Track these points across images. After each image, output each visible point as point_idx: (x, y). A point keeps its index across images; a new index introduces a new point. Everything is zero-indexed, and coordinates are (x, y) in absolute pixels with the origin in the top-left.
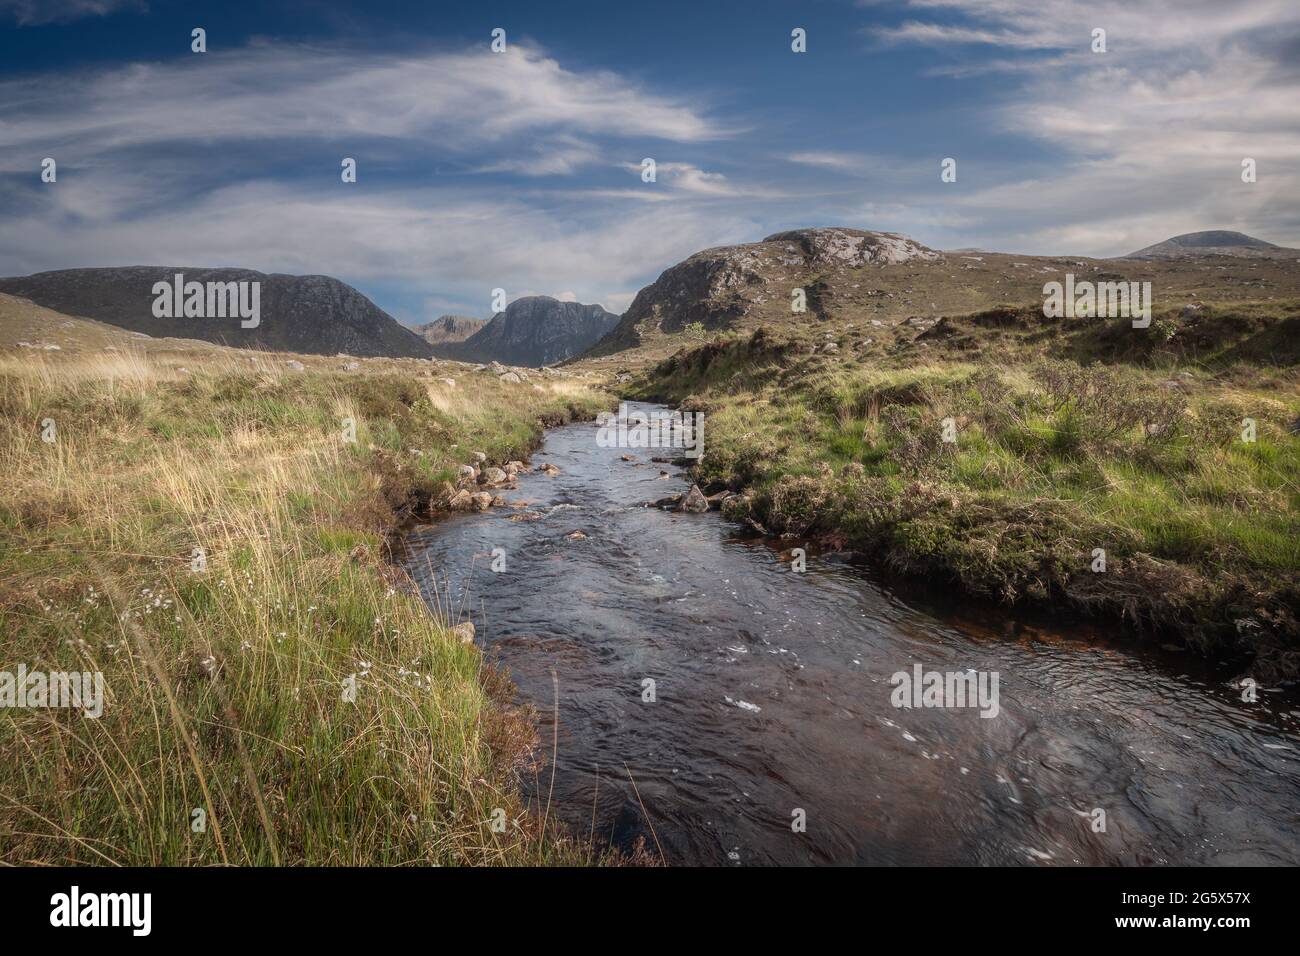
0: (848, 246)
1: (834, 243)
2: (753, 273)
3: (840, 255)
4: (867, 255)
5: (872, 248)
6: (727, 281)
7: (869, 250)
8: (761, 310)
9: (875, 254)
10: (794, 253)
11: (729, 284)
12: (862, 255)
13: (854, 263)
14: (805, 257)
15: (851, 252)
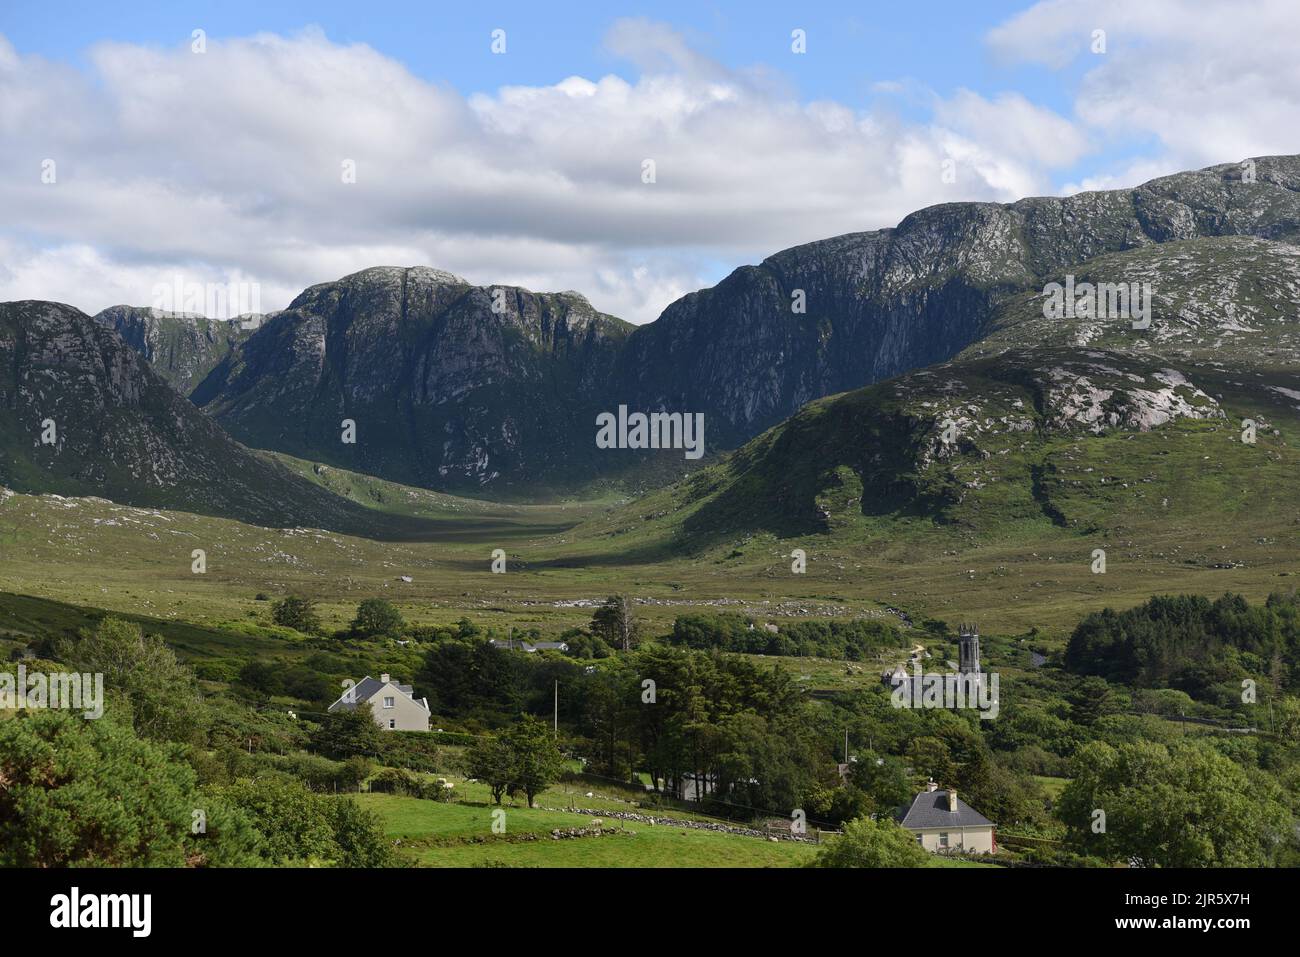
0: (1091, 405)
1: (1072, 401)
2: (970, 441)
3: (1079, 418)
4: (1114, 417)
5: (1122, 408)
6: (937, 451)
7: (1117, 411)
8: (978, 498)
9: (1124, 417)
10: (1023, 412)
11: (940, 455)
12: (1107, 417)
13: (1097, 429)
14: (1035, 420)
15: (1095, 412)
